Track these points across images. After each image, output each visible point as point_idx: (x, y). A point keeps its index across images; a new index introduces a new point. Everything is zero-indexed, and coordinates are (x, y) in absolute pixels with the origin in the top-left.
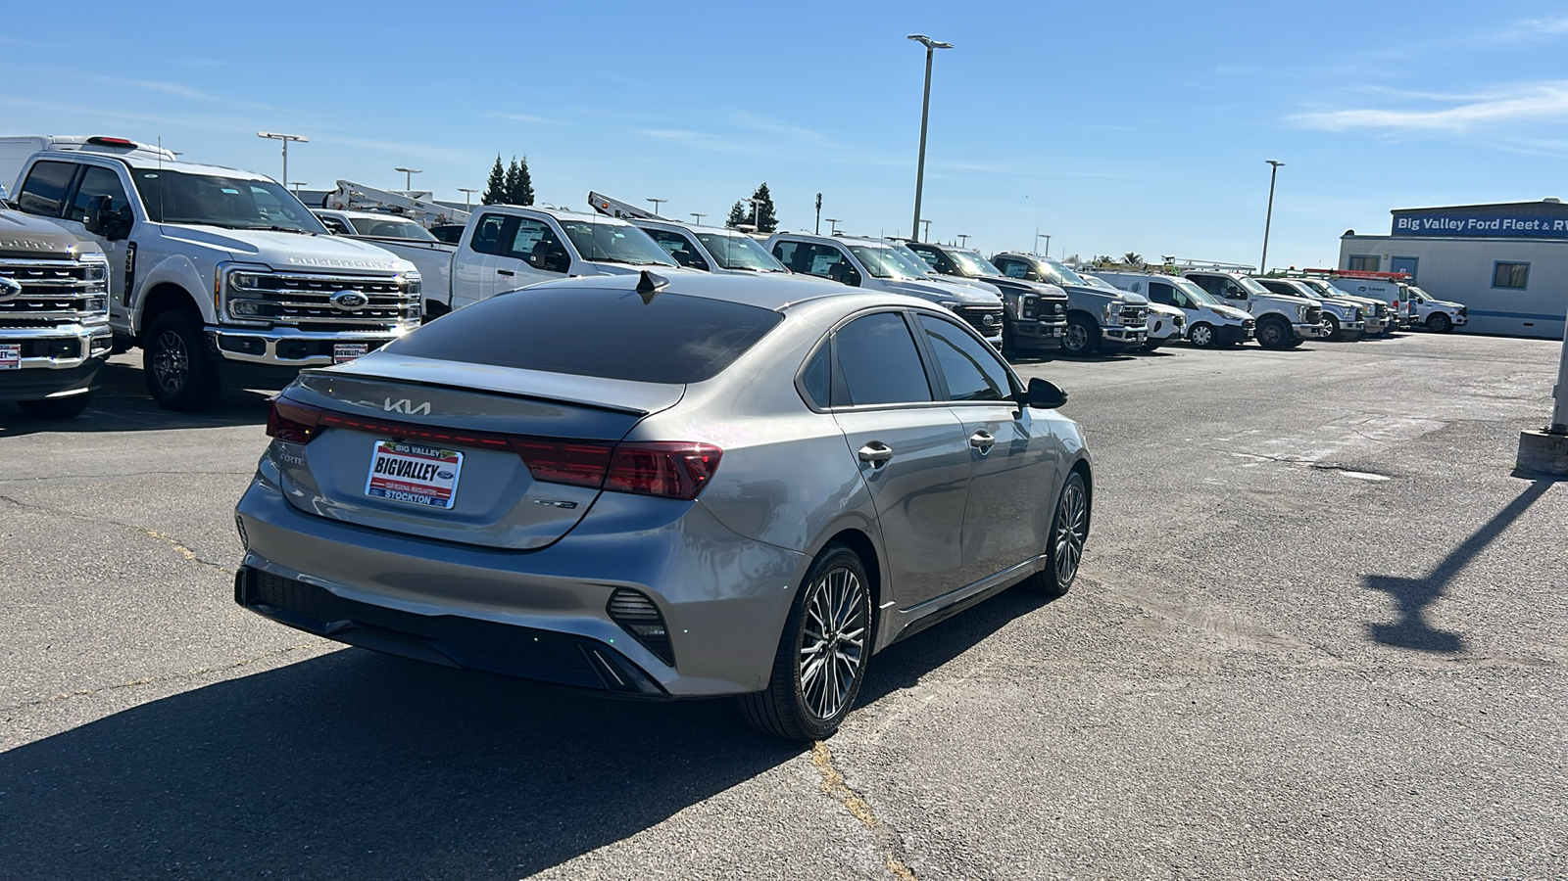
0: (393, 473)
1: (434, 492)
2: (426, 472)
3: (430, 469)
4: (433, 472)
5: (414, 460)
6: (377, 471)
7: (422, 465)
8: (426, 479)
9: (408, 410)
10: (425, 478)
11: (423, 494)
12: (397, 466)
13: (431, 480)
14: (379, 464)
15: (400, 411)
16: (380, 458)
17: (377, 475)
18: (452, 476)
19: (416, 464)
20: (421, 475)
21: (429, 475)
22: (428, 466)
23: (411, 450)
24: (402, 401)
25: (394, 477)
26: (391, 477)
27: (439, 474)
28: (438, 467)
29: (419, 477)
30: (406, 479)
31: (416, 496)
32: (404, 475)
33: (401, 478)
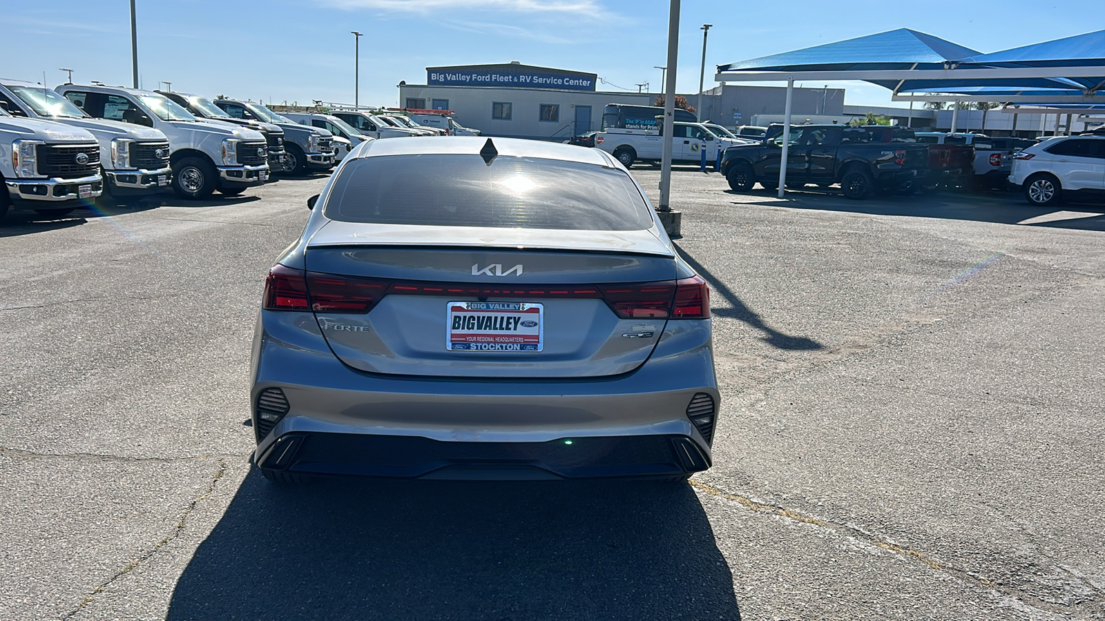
0: (473, 328)
1: (521, 340)
2: (509, 323)
3: (512, 321)
4: (516, 323)
5: (493, 315)
6: (454, 328)
7: (502, 318)
8: (510, 329)
9: (499, 273)
10: (508, 328)
11: (511, 342)
12: (476, 322)
13: (515, 329)
14: (455, 322)
15: (490, 274)
16: (456, 317)
17: (455, 332)
18: (536, 324)
19: (496, 318)
20: (504, 326)
21: (512, 326)
22: (509, 318)
23: (488, 307)
24: (493, 266)
25: (475, 331)
26: (471, 332)
27: (522, 324)
28: (519, 318)
29: (501, 328)
30: (488, 332)
31: (504, 345)
32: (485, 329)
33: (482, 332)
